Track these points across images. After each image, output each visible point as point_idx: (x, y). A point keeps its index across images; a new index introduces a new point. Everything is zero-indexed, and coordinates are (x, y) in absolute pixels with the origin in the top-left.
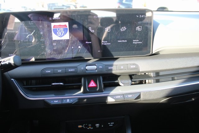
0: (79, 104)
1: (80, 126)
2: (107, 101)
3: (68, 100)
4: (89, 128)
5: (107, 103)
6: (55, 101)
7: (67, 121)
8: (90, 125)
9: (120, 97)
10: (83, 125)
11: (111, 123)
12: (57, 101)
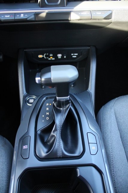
0: (36, 21)
1: (40, 56)
2: (69, 19)
3: (22, 15)
4: (50, 59)
5: (70, 22)
6: (6, 16)
7: (26, 50)
8: (51, 55)
9: (86, 13)
10: (43, 55)
11: (75, 54)
12: (9, 16)
